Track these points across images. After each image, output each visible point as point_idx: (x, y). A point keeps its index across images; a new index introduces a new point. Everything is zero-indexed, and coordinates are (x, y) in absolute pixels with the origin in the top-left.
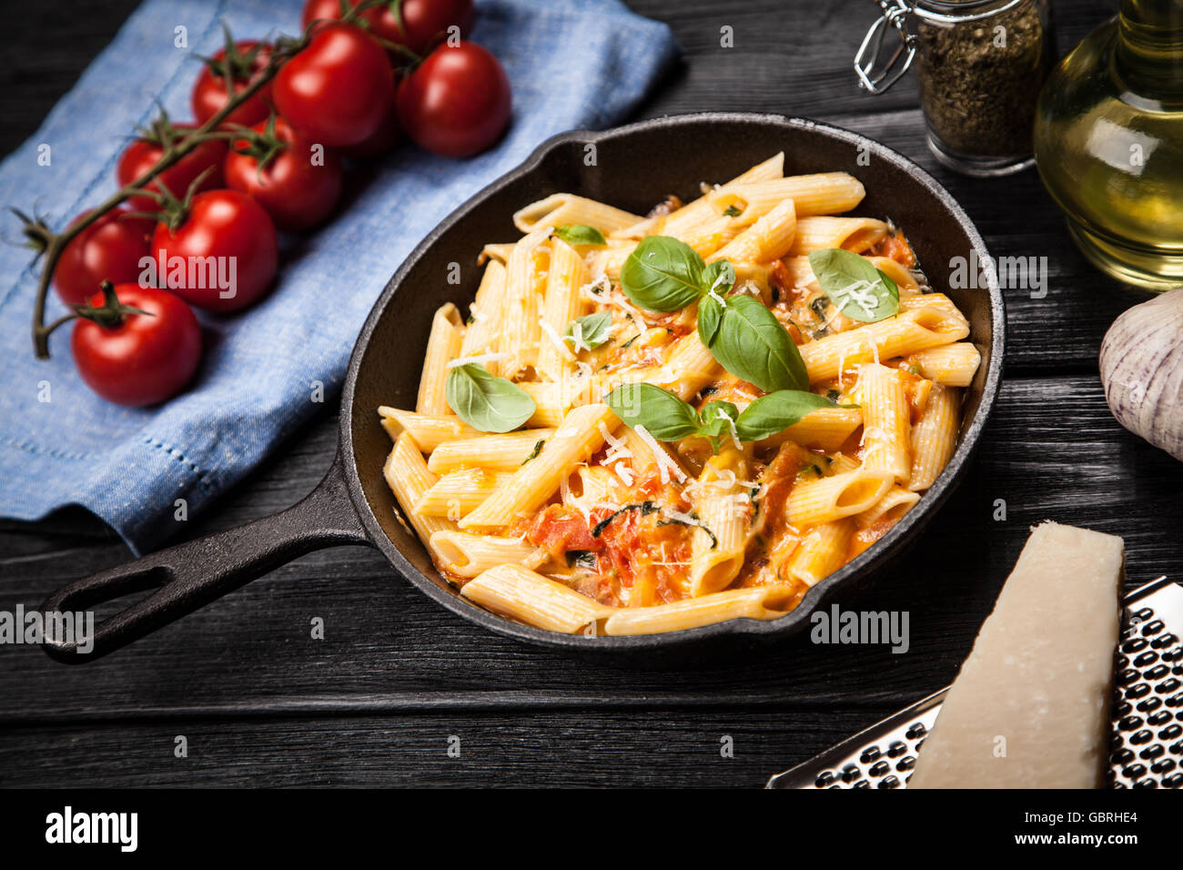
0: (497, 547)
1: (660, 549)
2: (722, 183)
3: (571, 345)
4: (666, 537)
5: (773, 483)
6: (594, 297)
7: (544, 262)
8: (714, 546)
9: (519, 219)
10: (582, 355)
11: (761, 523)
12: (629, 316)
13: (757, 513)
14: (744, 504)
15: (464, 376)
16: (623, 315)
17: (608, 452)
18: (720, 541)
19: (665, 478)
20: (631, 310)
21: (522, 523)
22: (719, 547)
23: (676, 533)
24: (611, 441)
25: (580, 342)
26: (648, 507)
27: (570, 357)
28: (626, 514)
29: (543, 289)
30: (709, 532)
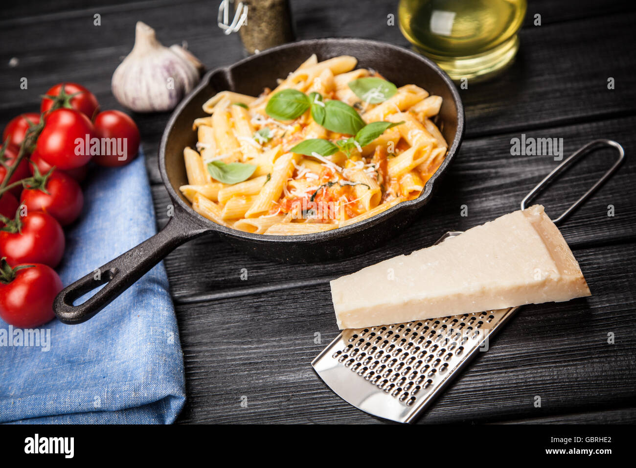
0: (268, 219)
1: (344, 197)
2: (293, 71)
3: (258, 141)
4: (345, 192)
5: (380, 162)
6: (258, 123)
7: (230, 115)
8: (369, 188)
9: (206, 107)
10: (264, 144)
11: (381, 179)
12: (278, 126)
13: (378, 175)
14: (372, 172)
15: (213, 167)
16: (275, 126)
17: (298, 173)
18: (370, 185)
19: (333, 171)
20: (277, 123)
21: (275, 207)
22: (371, 188)
23: (348, 190)
24: (297, 167)
25: (262, 140)
26: (331, 184)
27: (259, 147)
28: (323, 189)
29: (233, 126)
30: (364, 184)
